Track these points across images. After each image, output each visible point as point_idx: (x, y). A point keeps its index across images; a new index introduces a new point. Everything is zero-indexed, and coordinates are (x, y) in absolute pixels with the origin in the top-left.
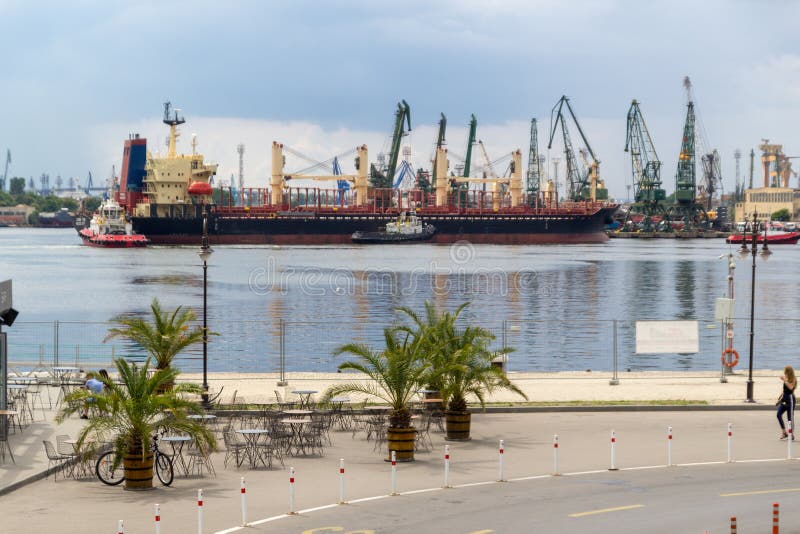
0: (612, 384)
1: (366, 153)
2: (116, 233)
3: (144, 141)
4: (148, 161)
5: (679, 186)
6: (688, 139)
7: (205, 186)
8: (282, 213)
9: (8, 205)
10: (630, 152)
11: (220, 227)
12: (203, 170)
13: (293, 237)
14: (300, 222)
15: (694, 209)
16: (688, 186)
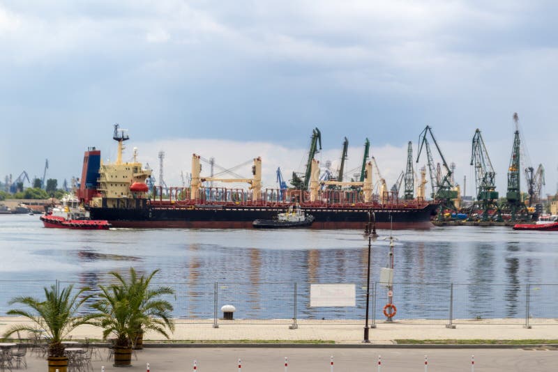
0: (291, 328)
1: (260, 163)
2: (80, 219)
3: (99, 152)
4: (101, 167)
5: (509, 189)
6: (516, 157)
7: (142, 185)
8: (199, 205)
9: (43, 198)
10: (474, 165)
11: (153, 216)
12: (142, 174)
13: (206, 223)
14: (211, 212)
15: (518, 206)
16: (514, 189)
